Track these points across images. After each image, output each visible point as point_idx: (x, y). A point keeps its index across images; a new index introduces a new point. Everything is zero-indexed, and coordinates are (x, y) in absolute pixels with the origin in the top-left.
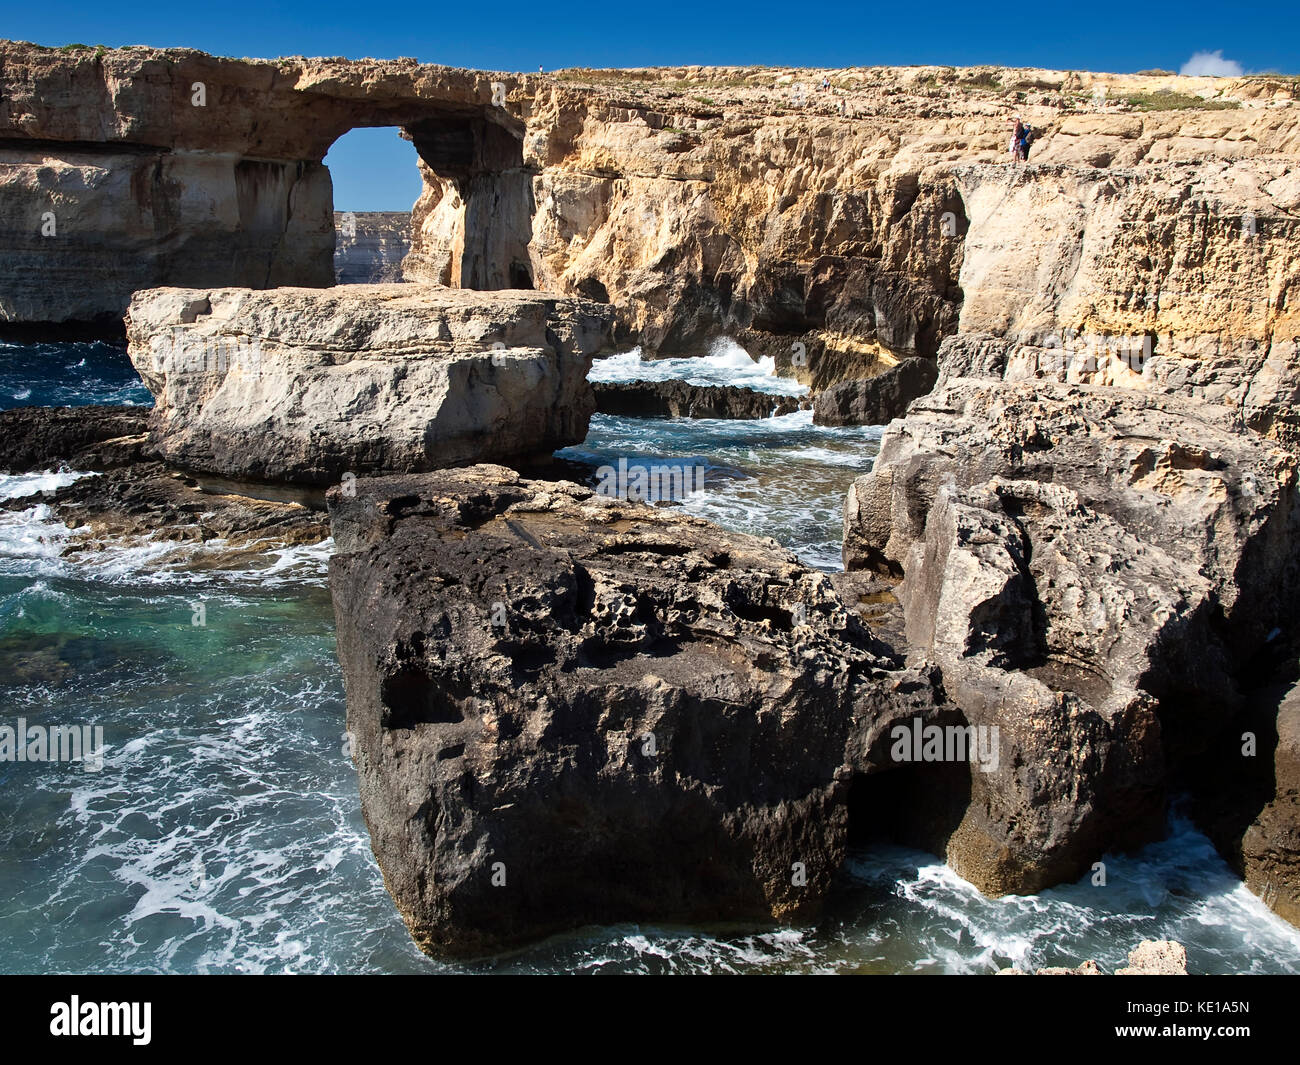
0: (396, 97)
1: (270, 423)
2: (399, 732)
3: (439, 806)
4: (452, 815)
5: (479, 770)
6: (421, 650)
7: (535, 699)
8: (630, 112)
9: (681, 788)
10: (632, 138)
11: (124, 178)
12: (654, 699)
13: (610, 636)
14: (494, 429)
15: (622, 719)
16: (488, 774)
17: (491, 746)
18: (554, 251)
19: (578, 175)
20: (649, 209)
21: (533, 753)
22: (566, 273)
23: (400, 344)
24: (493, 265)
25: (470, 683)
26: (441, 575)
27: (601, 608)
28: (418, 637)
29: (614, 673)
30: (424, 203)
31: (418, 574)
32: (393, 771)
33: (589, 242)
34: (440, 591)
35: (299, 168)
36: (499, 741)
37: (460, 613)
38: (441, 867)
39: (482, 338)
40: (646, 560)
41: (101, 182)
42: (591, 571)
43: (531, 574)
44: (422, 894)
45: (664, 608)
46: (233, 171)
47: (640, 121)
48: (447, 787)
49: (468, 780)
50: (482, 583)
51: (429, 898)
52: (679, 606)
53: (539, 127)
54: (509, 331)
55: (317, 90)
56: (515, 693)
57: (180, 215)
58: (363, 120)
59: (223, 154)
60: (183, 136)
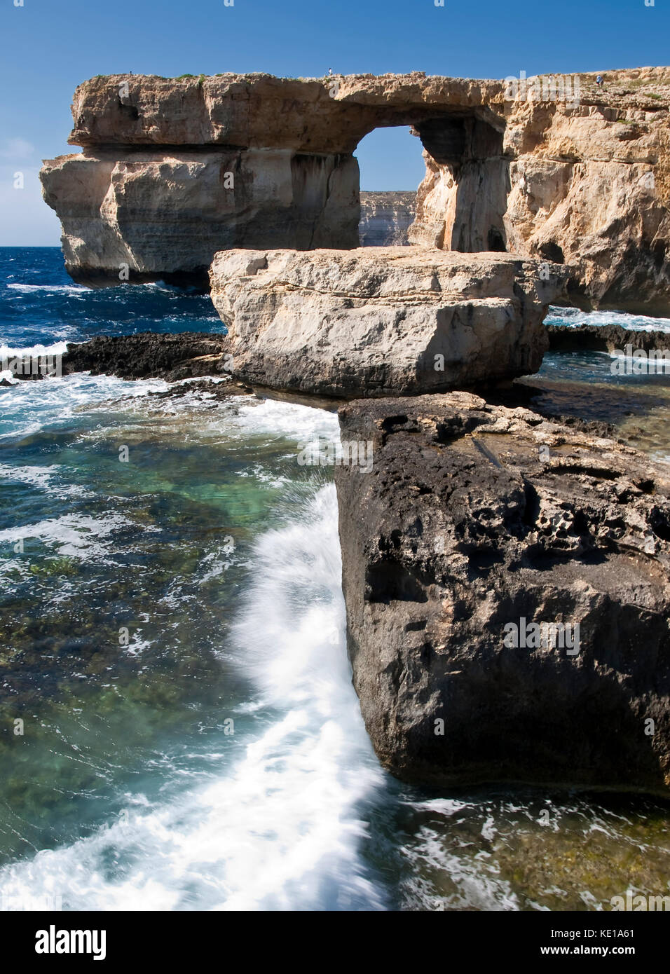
0: (408, 103)
1: (305, 350)
2: (377, 605)
3: (403, 665)
4: (413, 673)
5: (436, 643)
6: (398, 544)
7: (485, 592)
8: (590, 108)
9: (597, 673)
10: (591, 129)
11: (213, 171)
12: (581, 600)
13: (550, 545)
14: (469, 359)
15: (554, 613)
16: (443, 647)
17: (447, 625)
18: (523, 221)
19: (546, 160)
20: (601, 187)
21: (480, 634)
22: (531, 238)
23: (402, 293)
24: (476, 231)
25: (434, 574)
26: (418, 485)
27: (544, 520)
28: (396, 535)
29: (551, 575)
30: (427, 184)
31: (401, 483)
32: (371, 633)
33: (551, 214)
34: (416, 497)
35: (336, 160)
36: (453, 622)
37: (430, 517)
38: (402, 711)
39: (464, 290)
40: (584, 482)
41: (201, 173)
42: (538, 489)
43: (489, 489)
44: (386, 728)
45: (596, 524)
46: (289, 163)
47: (599, 116)
48: (410, 652)
49: (427, 650)
50: (450, 494)
51: (391, 731)
52: (608, 523)
53: (517, 122)
54: (485, 285)
55: (350, 100)
56: (469, 585)
57: (252, 196)
58: (384, 121)
59: (283, 151)
60: (256, 138)
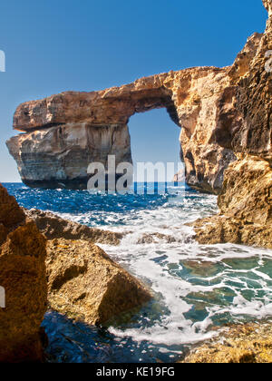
11: (51, 134)
20: (208, 112)
35: (115, 127)
41: (45, 136)
46: (85, 129)
47: (212, 74)
57: (66, 144)
59: (82, 123)
60: (69, 119)
